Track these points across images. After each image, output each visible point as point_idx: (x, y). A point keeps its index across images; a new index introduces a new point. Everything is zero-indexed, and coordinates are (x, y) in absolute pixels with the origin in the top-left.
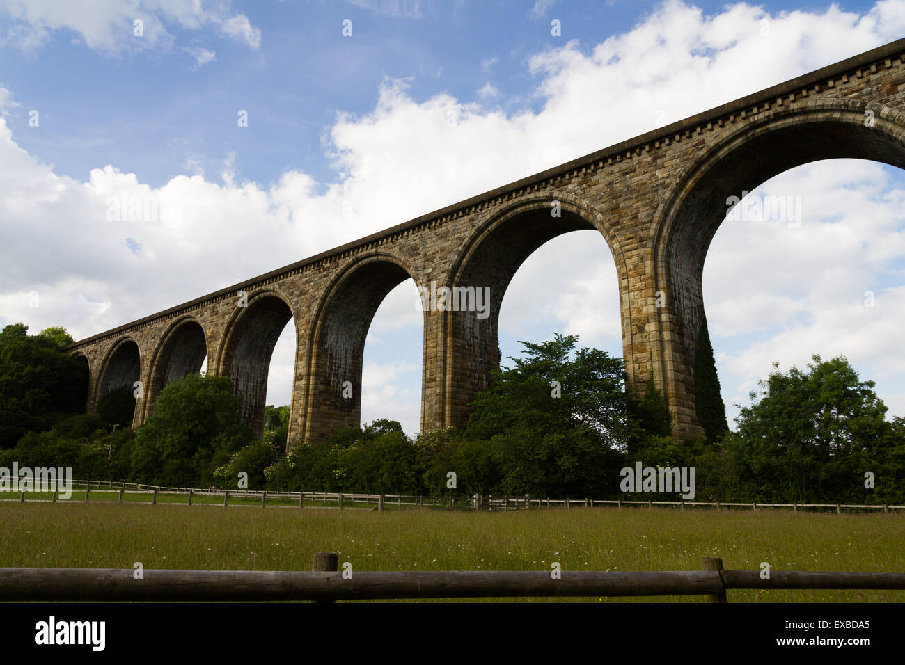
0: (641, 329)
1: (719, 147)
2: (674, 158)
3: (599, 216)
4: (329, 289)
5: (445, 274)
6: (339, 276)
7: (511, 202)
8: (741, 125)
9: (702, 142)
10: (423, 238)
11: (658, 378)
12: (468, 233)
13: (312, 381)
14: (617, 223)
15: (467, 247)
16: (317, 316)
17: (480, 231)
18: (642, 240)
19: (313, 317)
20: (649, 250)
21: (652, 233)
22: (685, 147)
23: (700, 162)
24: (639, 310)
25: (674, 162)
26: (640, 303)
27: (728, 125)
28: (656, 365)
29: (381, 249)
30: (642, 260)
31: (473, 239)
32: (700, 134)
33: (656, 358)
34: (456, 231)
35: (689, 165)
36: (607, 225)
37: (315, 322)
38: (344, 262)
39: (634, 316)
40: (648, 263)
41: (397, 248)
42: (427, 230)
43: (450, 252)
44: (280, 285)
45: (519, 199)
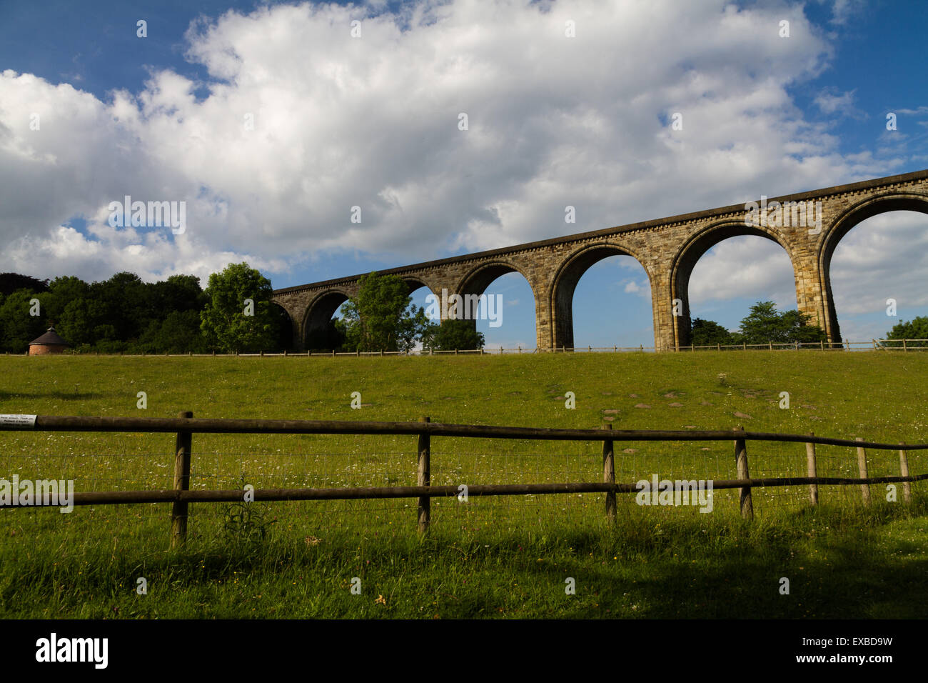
0: (811, 299)
1: (856, 205)
2: (830, 208)
3: (782, 235)
4: (563, 265)
5: (670, 261)
6: (572, 256)
7: (719, 220)
8: (869, 195)
9: (847, 201)
10: (648, 236)
11: (822, 325)
12: (686, 237)
13: (554, 325)
14: (795, 240)
15: (685, 245)
16: (554, 282)
17: (695, 236)
18: (811, 251)
19: (551, 283)
20: (816, 257)
21: (817, 248)
22: (836, 202)
23: (846, 212)
24: (810, 289)
25: (830, 210)
26: (810, 285)
27: (862, 193)
28: (821, 318)
29: (610, 240)
30: (811, 262)
31: (689, 240)
32: (846, 197)
33: (821, 315)
34: (675, 234)
35: (839, 213)
36: (788, 241)
37: (553, 286)
38: (576, 247)
39: (807, 292)
40: (815, 264)
41: (626, 241)
42: (651, 231)
43: (672, 247)
44: (513, 259)
45: (725, 219)
